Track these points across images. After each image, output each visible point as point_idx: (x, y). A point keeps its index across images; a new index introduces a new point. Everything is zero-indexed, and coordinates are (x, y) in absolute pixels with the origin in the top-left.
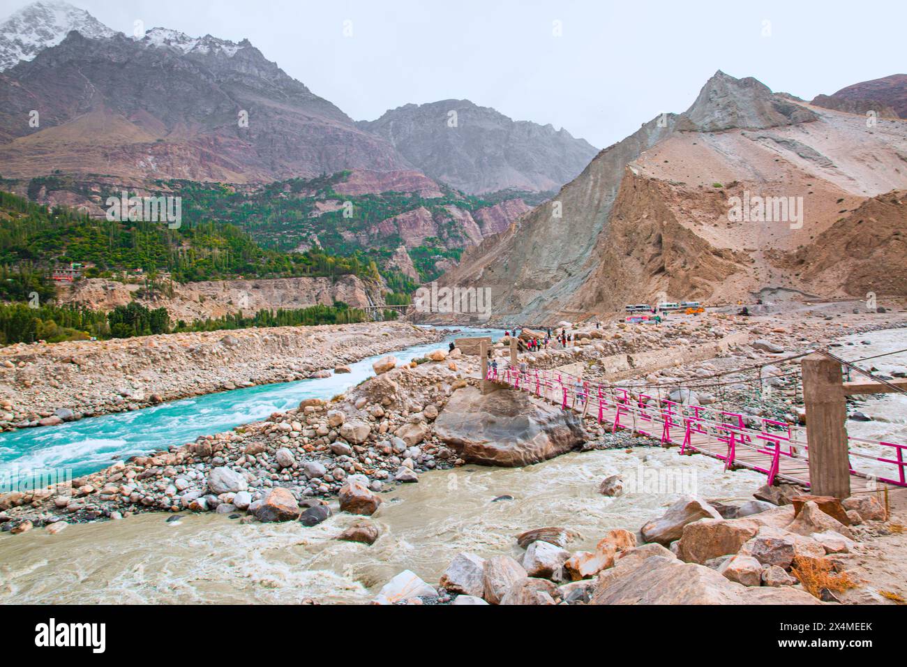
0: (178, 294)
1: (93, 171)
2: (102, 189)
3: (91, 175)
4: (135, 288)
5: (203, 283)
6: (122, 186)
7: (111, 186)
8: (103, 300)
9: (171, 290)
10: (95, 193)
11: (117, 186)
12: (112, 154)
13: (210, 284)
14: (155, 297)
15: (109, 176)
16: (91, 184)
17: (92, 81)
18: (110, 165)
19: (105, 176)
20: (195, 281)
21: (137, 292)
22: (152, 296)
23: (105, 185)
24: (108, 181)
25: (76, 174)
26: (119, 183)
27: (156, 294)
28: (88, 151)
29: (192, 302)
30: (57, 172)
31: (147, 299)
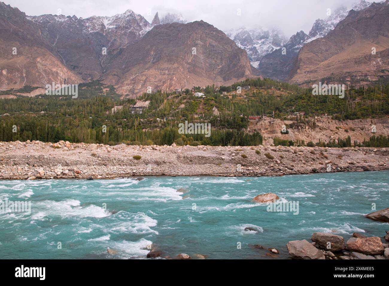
0: (318, 126)
1: (348, 71)
2: (351, 78)
3: (347, 73)
4: (290, 122)
5: (356, 120)
6: (361, 75)
7: (356, 76)
8: (267, 129)
9: (314, 124)
10: (348, 81)
11: (359, 76)
12: (358, 61)
13: (361, 121)
14: (300, 127)
15: (355, 72)
16: (346, 77)
17: (357, 30)
18: (357, 67)
19: (353, 72)
20: (350, 119)
21: (290, 125)
22: (298, 127)
23: (353, 76)
24: (354, 74)
25: (340, 73)
26: (360, 74)
27: (301, 126)
28: (348, 62)
29: (329, 131)
30: (332, 74)
31: (295, 129)
